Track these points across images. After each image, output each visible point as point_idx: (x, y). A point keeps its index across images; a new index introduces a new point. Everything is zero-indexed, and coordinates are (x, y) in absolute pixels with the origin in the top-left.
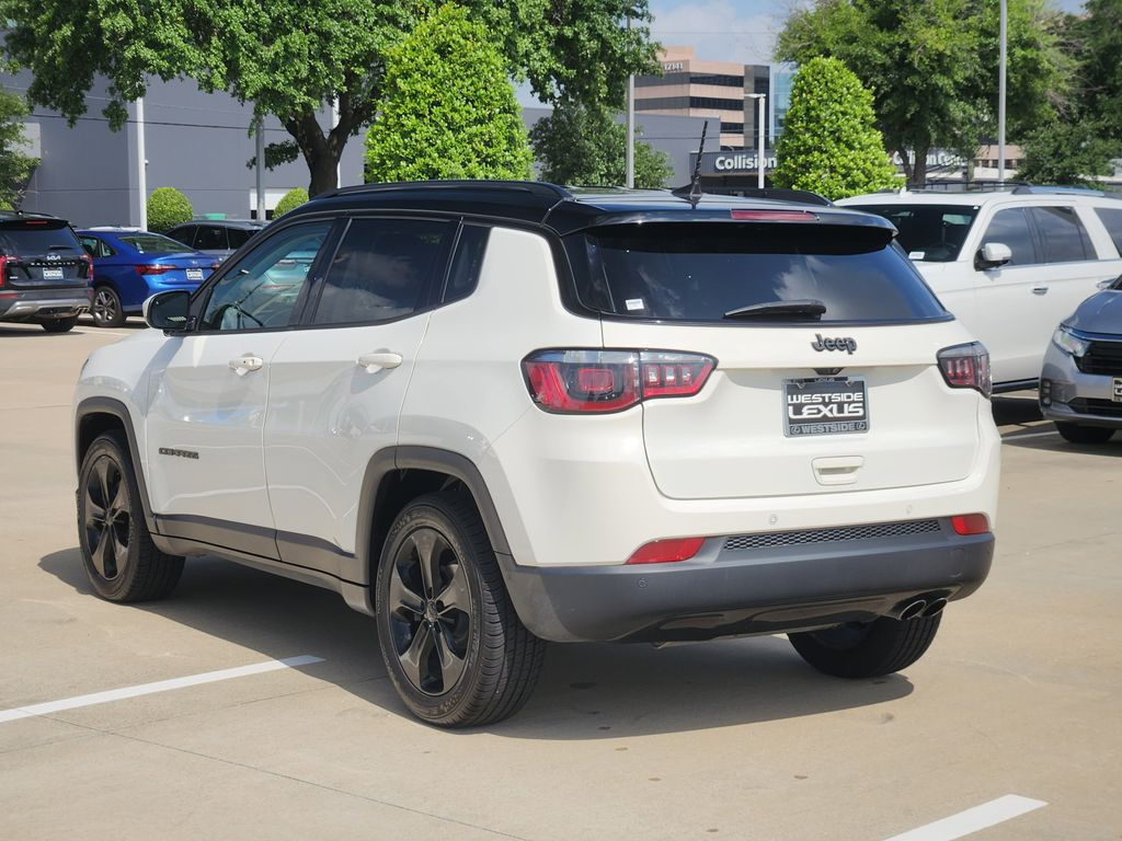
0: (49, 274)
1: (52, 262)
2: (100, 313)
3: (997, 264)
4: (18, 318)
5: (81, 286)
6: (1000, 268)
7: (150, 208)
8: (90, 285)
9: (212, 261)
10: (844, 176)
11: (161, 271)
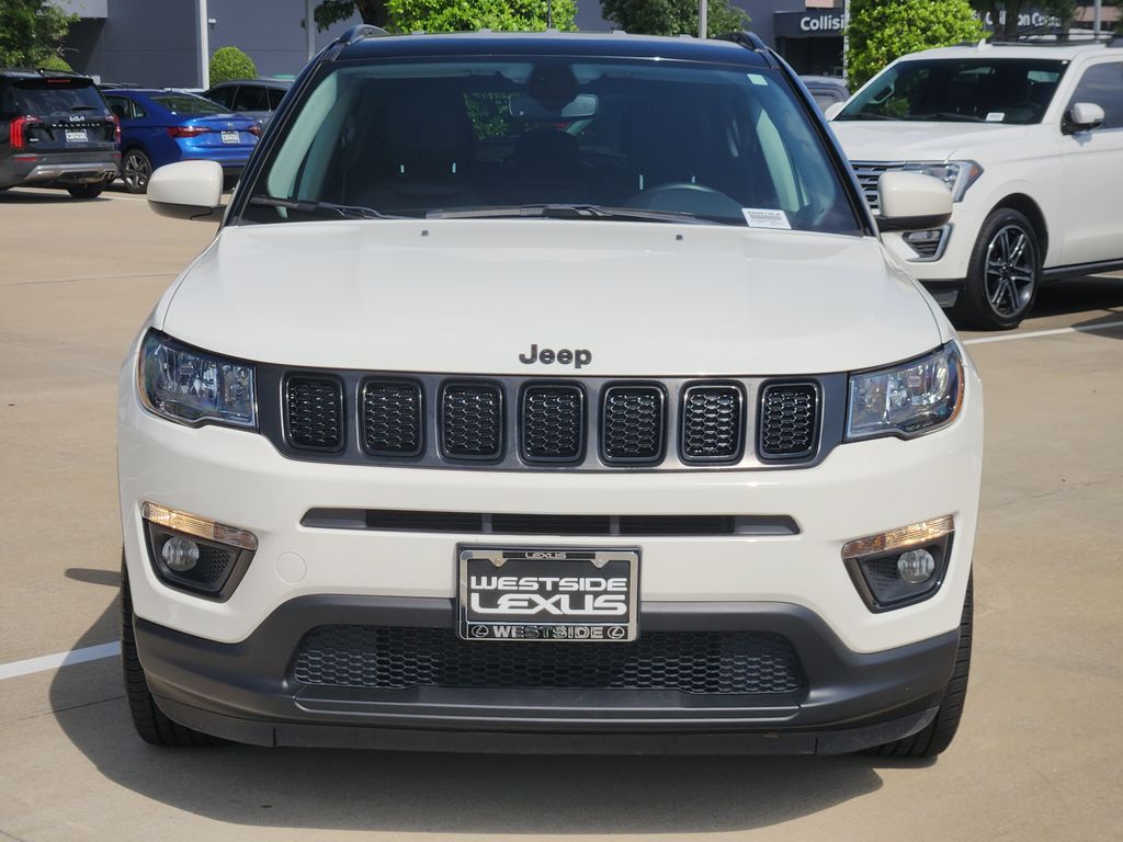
0: (71, 136)
1: (75, 123)
2: (132, 178)
3: (1088, 127)
4: (41, 182)
5: (106, 149)
6: (1091, 131)
7: (212, 69)
8: (119, 147)
9: (250, 123)
10: (924, 31)
11: (195, 134)
